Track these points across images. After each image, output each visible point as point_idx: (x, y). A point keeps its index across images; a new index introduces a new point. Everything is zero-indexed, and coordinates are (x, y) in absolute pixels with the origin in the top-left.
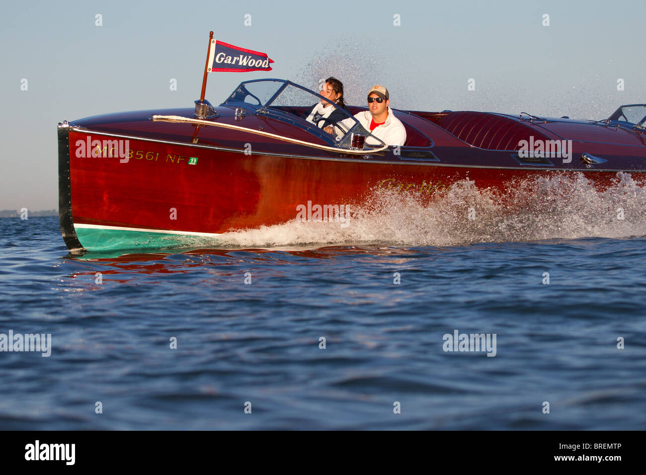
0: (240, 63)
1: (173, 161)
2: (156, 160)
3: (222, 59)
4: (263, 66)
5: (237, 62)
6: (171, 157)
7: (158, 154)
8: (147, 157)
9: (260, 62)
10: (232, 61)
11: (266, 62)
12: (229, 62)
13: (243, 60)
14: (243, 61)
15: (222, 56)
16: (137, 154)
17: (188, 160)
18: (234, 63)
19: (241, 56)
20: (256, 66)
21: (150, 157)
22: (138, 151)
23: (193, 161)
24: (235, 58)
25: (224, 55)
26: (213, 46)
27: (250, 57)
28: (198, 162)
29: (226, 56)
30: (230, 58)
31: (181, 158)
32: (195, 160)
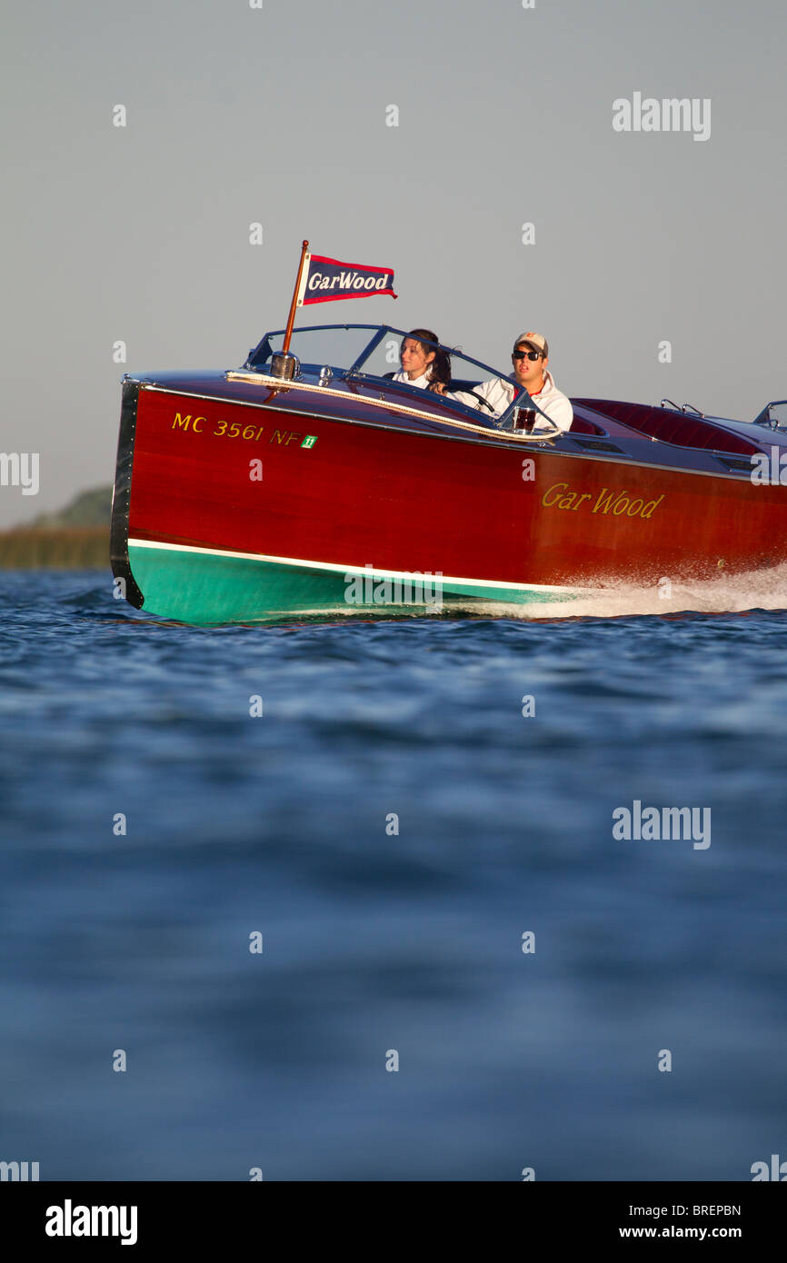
0: (342, 286)
1: (280, 441)
2: (257, 439)
3: (318, 283)
4: (378, 288)
5: (337, 284)
6: (279, 435)
7: (262, 429)
8: (244, 434)
9: (371, 281)
10: (330, 284)
11: (382, 282)
12: (326, 287)
13: (344, 279)
14: (345, 282)
15: (317, 278)
16: (232, 429)
17: (302, 439)
18: (332, 286)
19: (343, 274)
20: (366, 287)
21: (248, 435)
22: (234, 425)
23: (309, 442)
24: (335, 279)
25: (320, 276)
26: (307, 263)
27: (356, 274)
28: (316, 444)
29: (323, 277)
30: (328, 279)
31: (294, 436)
32: (313, 441)
